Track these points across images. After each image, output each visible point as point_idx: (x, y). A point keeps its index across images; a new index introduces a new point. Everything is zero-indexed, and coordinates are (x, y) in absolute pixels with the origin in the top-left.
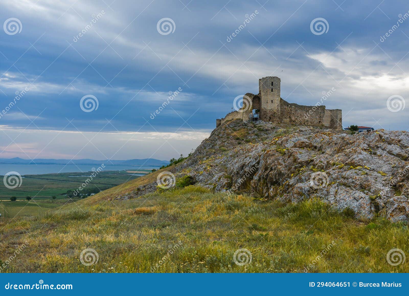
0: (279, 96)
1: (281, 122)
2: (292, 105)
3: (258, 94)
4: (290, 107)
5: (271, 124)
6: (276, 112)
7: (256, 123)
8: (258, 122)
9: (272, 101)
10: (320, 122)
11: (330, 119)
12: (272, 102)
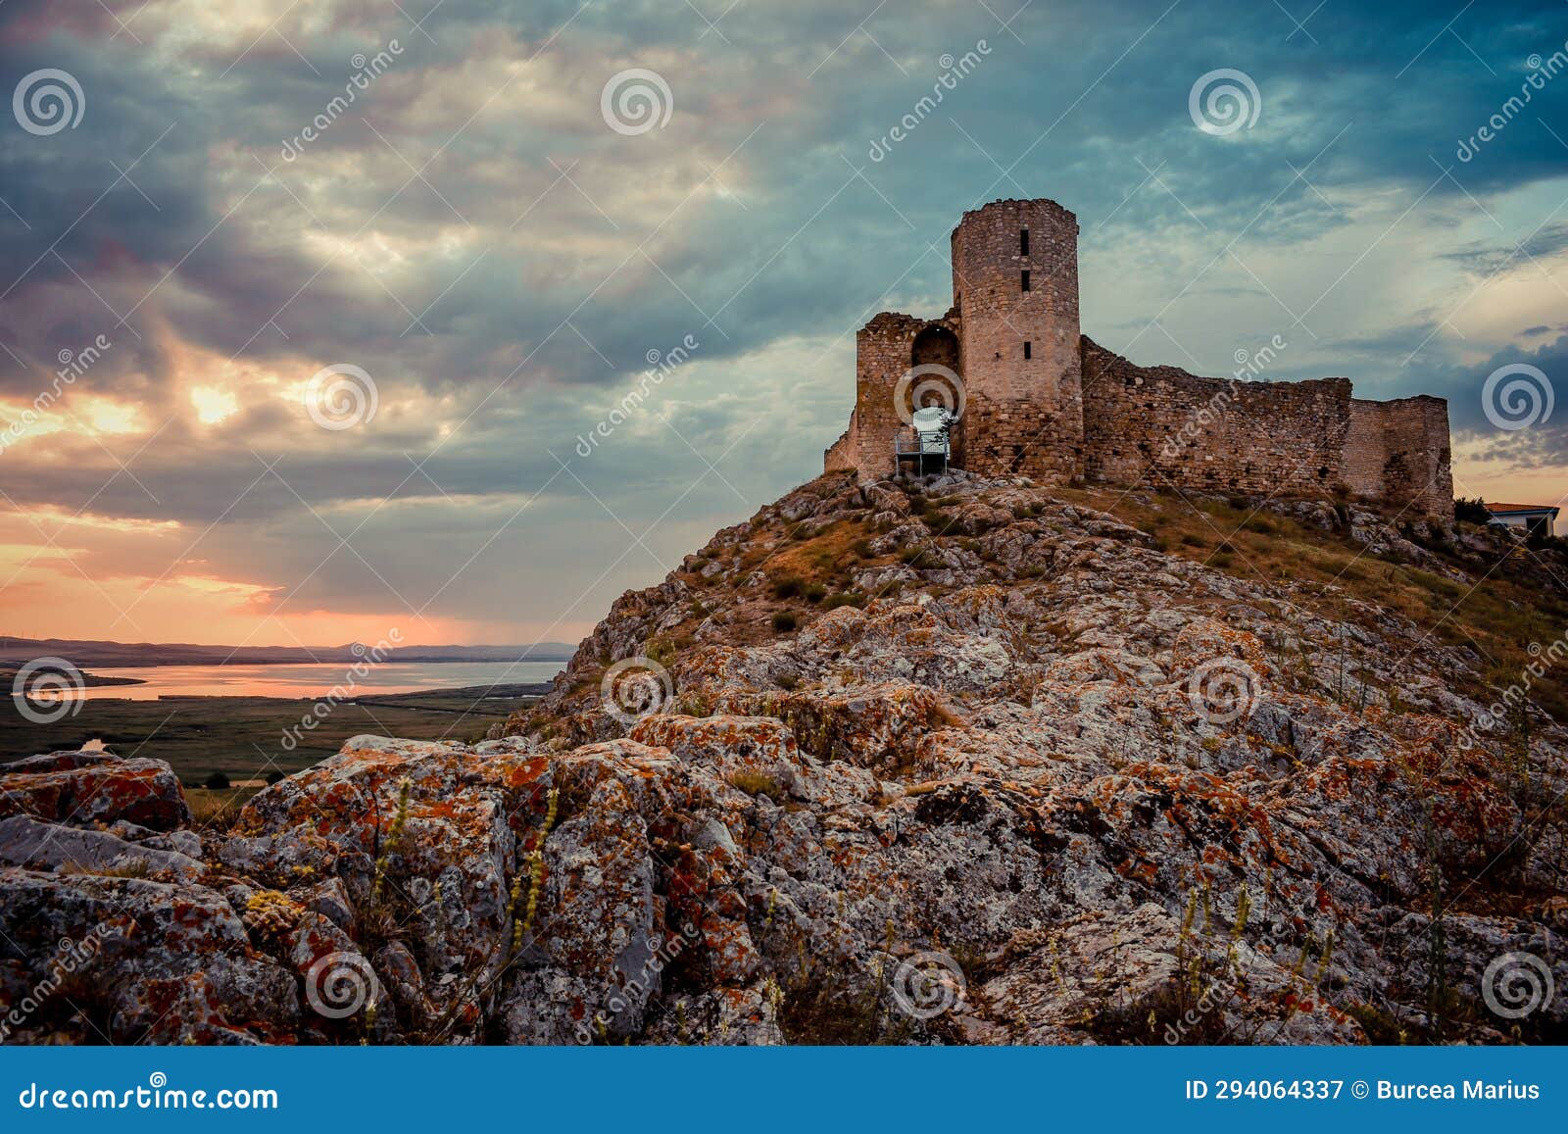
0: (1072, 315)
1: (1091, 479)
2: (1153, 375)
3: (947, 316)
4: (1141, 390)
5: (1027, 485)
6: (1058, 415)
7: (932, 489)
8: (942, 483)
9: (1027, 346)
10: (1323, 472)
11: (1380, 458)
12: (1028, 356)
